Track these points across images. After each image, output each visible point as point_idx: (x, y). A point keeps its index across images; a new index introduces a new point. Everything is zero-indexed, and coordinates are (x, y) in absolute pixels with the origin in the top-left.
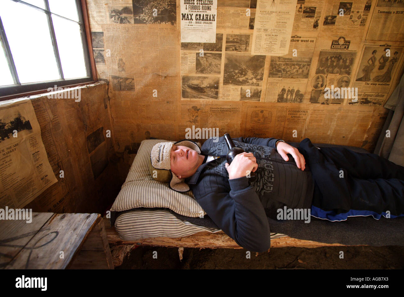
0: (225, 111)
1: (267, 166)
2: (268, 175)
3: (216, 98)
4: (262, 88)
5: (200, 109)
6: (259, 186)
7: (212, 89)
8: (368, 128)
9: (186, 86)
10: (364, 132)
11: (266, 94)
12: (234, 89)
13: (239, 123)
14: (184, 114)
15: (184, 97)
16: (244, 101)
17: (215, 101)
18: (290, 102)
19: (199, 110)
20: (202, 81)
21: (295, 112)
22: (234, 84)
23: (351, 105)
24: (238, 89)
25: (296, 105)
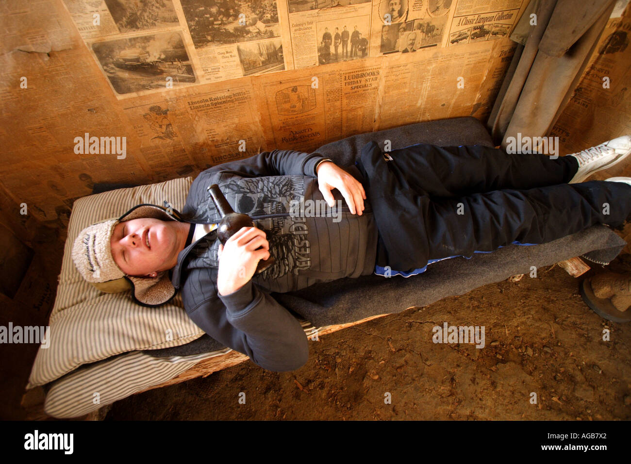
0: (221, 103)
1: (297, 229)
2: (300, 244)
3: (193, 80)
4: (283, 40)
5: (168, 110)
6: (288, 265)
7: (175, 63)
8: (482, 82)
9: (112, 66)
10: (476, 89)
11: (294, 51)
12: (224, 53)
13: (257, 119)
14: (139, 126)
15: (120, 91)
16: (254, 75)
17: (192, 87)
18: (345, 61)
19: (168, 112)
20: (144, 48)
21: (357, 76)
22: (219, 41)
23: (455, 43)
24: (231, 52)
25: (356, 62)
